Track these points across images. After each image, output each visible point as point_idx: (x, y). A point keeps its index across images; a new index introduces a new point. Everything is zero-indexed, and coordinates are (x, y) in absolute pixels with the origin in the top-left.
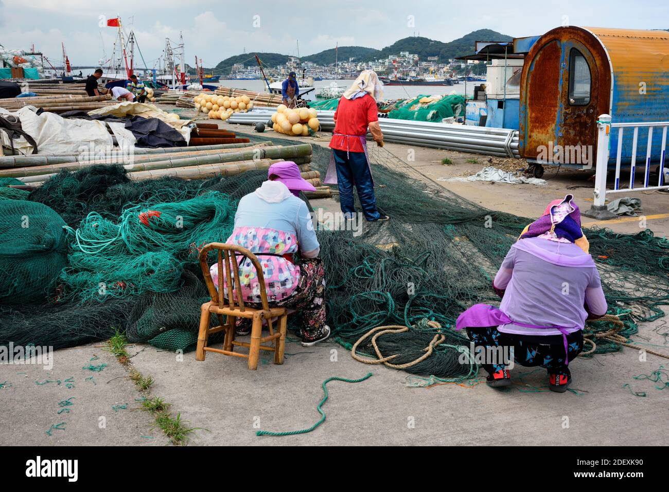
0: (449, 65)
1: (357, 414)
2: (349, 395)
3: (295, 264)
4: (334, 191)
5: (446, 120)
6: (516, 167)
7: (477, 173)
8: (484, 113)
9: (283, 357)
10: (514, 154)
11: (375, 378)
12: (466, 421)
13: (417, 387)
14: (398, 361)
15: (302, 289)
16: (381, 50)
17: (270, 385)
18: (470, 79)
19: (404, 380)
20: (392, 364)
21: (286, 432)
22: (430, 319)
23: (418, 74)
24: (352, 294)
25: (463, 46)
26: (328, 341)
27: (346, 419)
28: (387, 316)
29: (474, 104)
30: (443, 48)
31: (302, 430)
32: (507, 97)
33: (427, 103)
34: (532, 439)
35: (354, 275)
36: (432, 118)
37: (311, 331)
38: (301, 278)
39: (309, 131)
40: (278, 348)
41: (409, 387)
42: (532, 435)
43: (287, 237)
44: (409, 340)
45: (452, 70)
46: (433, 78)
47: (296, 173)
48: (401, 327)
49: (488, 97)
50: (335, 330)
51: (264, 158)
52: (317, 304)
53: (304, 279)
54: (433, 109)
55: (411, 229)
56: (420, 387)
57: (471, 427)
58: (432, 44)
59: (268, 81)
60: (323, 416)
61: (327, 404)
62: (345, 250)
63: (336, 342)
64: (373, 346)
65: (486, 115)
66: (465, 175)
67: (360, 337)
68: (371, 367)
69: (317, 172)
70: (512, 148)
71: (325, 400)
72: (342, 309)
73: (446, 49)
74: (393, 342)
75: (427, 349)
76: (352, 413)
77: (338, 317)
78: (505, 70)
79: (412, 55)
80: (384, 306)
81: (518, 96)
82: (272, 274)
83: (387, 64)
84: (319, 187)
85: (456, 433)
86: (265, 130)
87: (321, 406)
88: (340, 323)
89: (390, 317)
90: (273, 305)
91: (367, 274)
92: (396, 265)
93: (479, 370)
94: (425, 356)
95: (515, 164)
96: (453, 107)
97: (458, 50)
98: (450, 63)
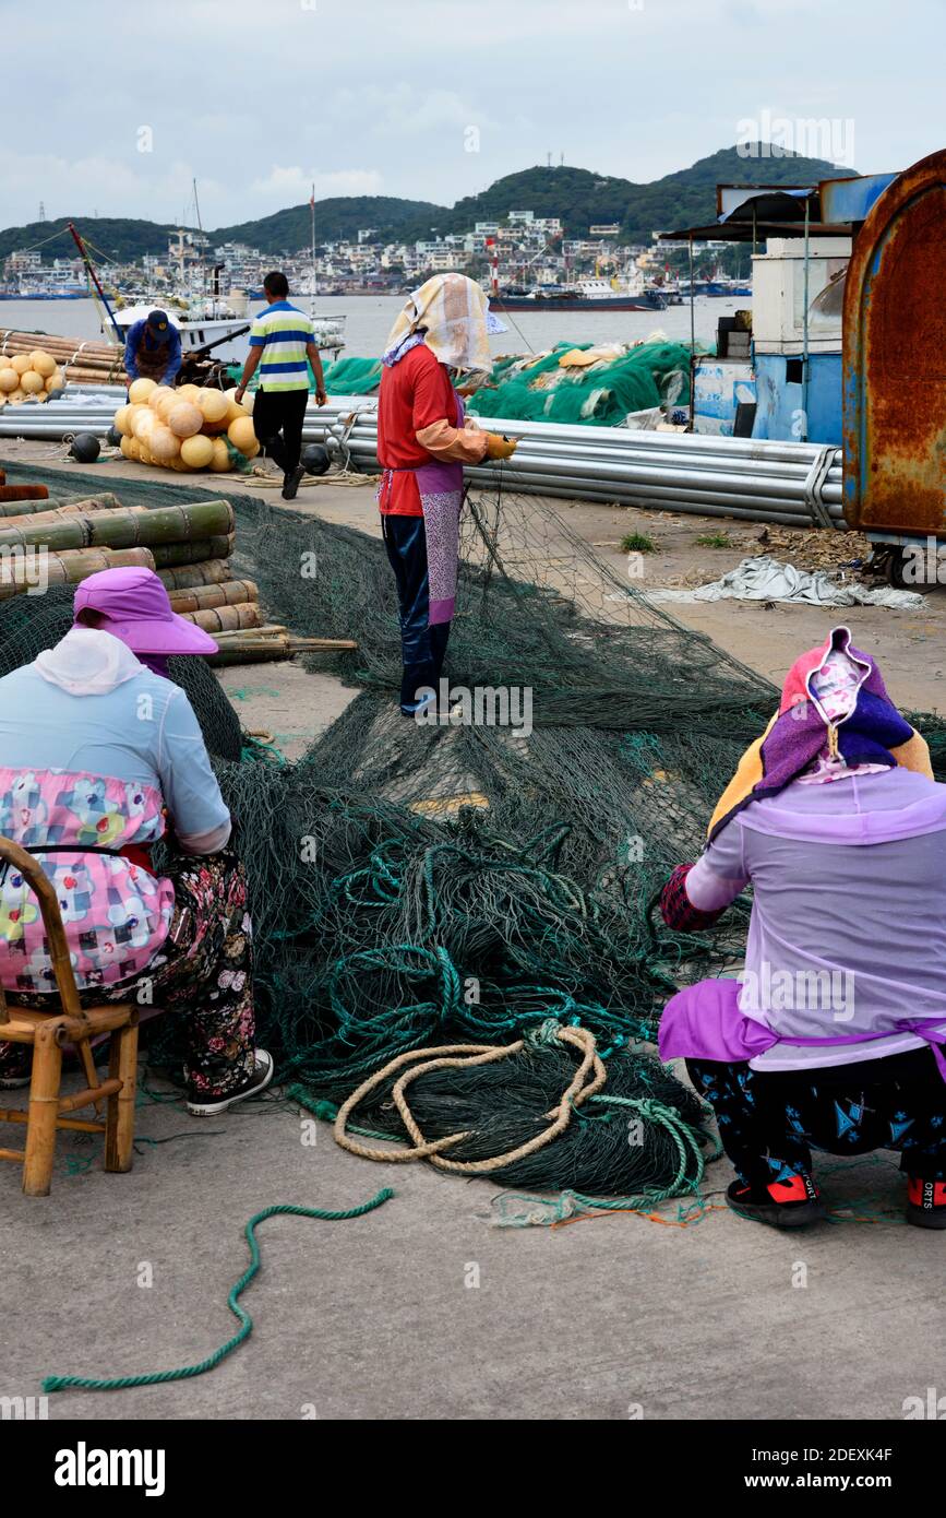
0: (653, 250)
1: (345, 1314)
2: (323, 1256)
3: (157, 875)
4: (300, 640)
5: (639, 418)
6: (838, 556)
7: (725, 577)
8: (747, 397)
9: (130, 1149)
10: (833, 517)
11: (401, 1203)
12: (663, 1322)
13: (523, 1227)
14: (469, 1152)
15: (182, 946)
16: (451, 206)
17: (89, 1237)
18: (714, 291)
19: (487, 1207)
20: (452, 1160)
21: (133, 1376)
22: (564, 1021)
23: (562, 278)
24: (336, 954)
25: (693, 193)
26: (268, 1096)
27: (311, 1330)
28: (438, 1017)
29: (719, 370)
30: (635, 199)
31: (181, 1368)
32: (814, 348)
33: (581, 367)
34: (852, 1372)
35: (342, 898)
36: (597, 412)
37: (215, 1070)
38: (177, 915)
39: (230, 458)
40: (115, 1125)
41: (500, 1228)
42: (850, 1358)
43: (131, 797)
44: (503, 1086)
45: (662, 263)
46: (607, 289)
47: (158, 604)
48: (480, 1048)
49: (759, 347)
50: (286, 1064)
51: (90, 546)
52: (230, 988)
53: (187, 916)
54: (598, 386)
55: (525, 751)
56: (532, 1225)
57: (676, 1341)
58: (601, 188)
59: (109, 302)
60: (245, 1324)
61: (256, 1286)
62: (318, 824)
63: (291, 1098)
64: (396, 1110)
65: (753, 401)
66: (690, 583)
67: (361, 1082)
68: (390, 1172)
69: (248, 583)
70: (828, 500)
71: (255, 1274)
72: (307, 1003)
73: (643, 201)
74: (455, 1094)
75: (553, 1113)
76: (330, 1311)
77: (294, 1024)
78: (806, 270)
79: (543, 221)
80: (429, 988)
81: (837, 346)
82: (90, 907)
83: (469, 247)
84: (255, 630)
85: (630, 1360)
86: (101, 455)
87: (239, 1294)
88: (301, 1041)
89: (449, 1021)
90: (93, 999)
91: (382, 894)
92: (467, 864)
93: (704, 1171)
94: (546, 1135)
95: (836, 547)
96: (658, 379)
97: (678, 206)
98: (655, 243)
